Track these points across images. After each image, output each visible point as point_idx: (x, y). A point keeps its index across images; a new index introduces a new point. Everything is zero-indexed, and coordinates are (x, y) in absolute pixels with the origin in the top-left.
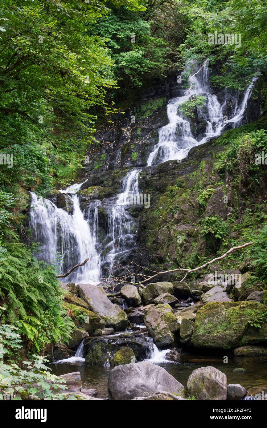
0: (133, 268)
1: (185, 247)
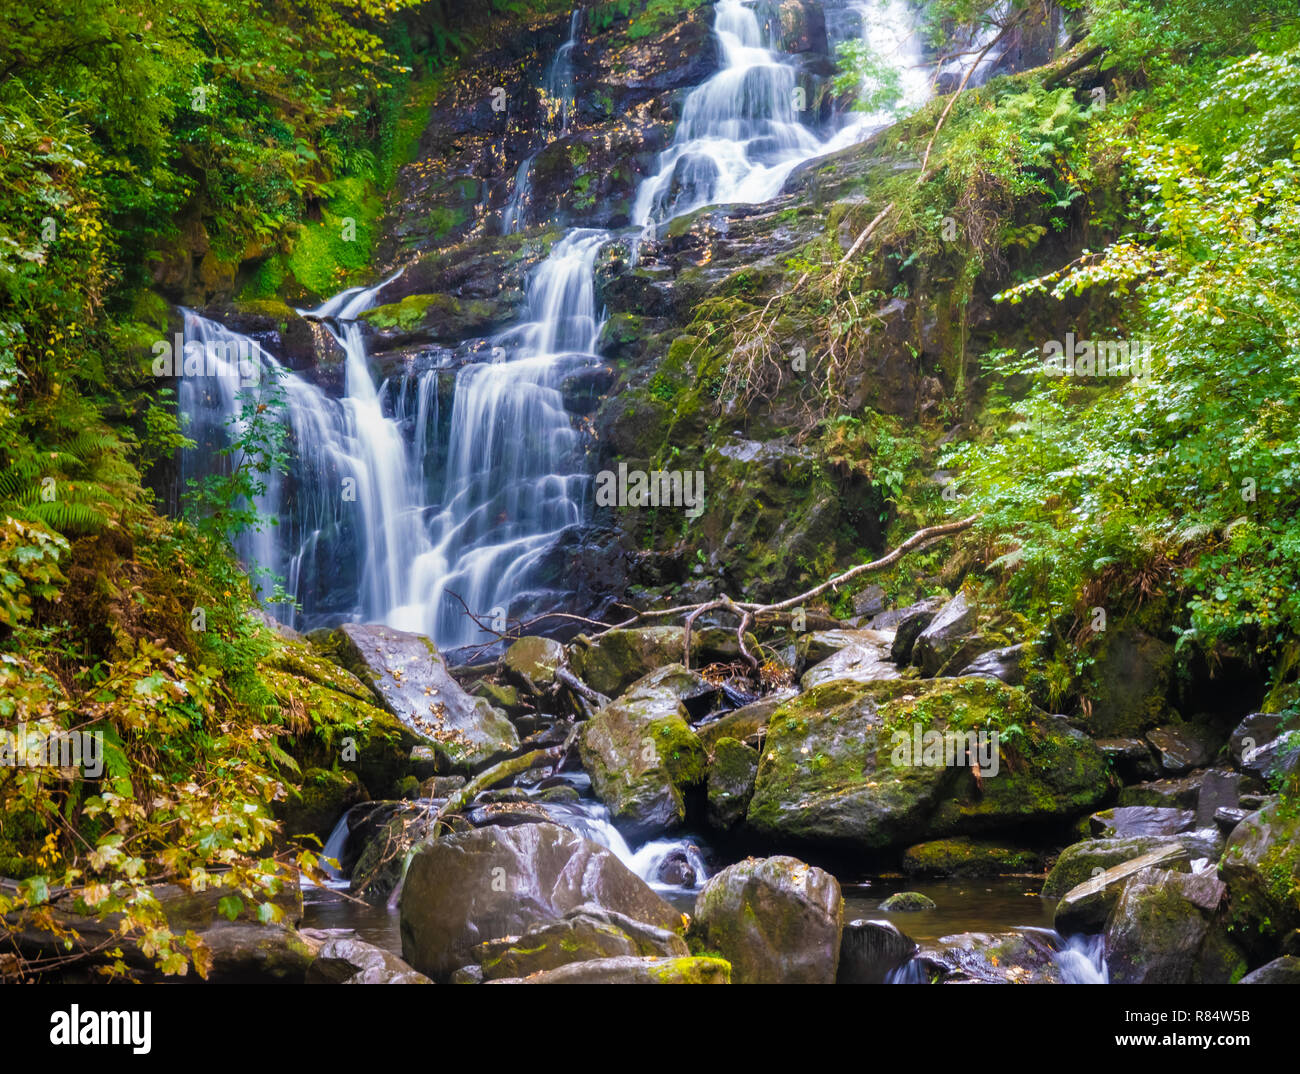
0: (568, 598)
1: (762, 521)
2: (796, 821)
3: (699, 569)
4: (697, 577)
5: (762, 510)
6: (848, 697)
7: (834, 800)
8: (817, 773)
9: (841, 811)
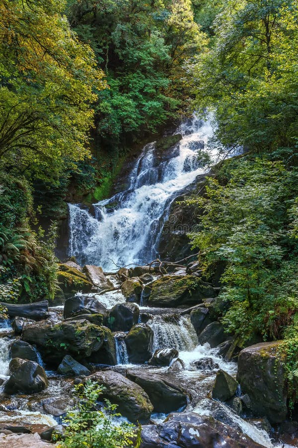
2: (156, 301)
3: (167, 256)
4: (167, 257)
5: (179, 244)
6: (169, 279)
7: (163, 297)
8: (161, 292)
9: (164, 299)
